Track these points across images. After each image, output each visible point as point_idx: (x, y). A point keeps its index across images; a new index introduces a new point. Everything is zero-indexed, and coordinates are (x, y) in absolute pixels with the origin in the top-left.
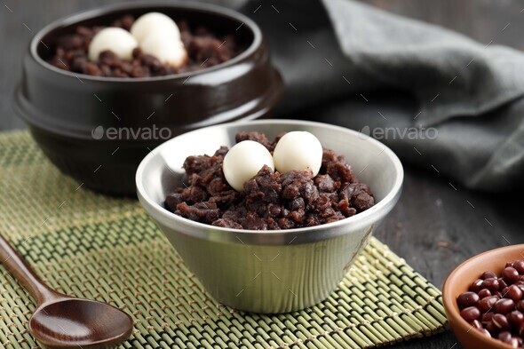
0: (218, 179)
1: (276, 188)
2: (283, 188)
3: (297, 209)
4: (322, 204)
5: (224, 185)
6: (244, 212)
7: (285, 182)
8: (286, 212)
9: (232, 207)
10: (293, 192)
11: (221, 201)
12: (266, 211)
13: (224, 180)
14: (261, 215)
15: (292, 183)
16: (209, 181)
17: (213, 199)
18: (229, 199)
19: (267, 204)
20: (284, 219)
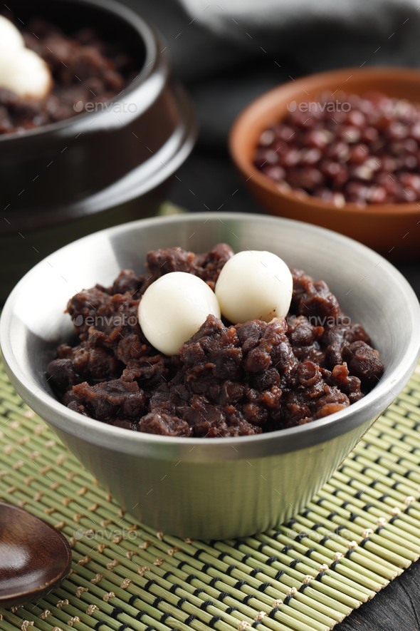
0: (133, 336)
1: (233, 355)
2: (245, 353)
3: (269, 388)
4: (308, 376)
5: (144, 347)
6: (185, 394)
7: (246, 344)
8: (253, 394)
9: (163, 386)
10: (261, 361)
11: (142, 376)
12: (222, 393)
13: (143, 339)
14: (213, 401)
15: (258, 345)
16: (117, 340)
17: (129, 373)
18: (156, 371)
19: (221, 382)
20: (251, 406)
